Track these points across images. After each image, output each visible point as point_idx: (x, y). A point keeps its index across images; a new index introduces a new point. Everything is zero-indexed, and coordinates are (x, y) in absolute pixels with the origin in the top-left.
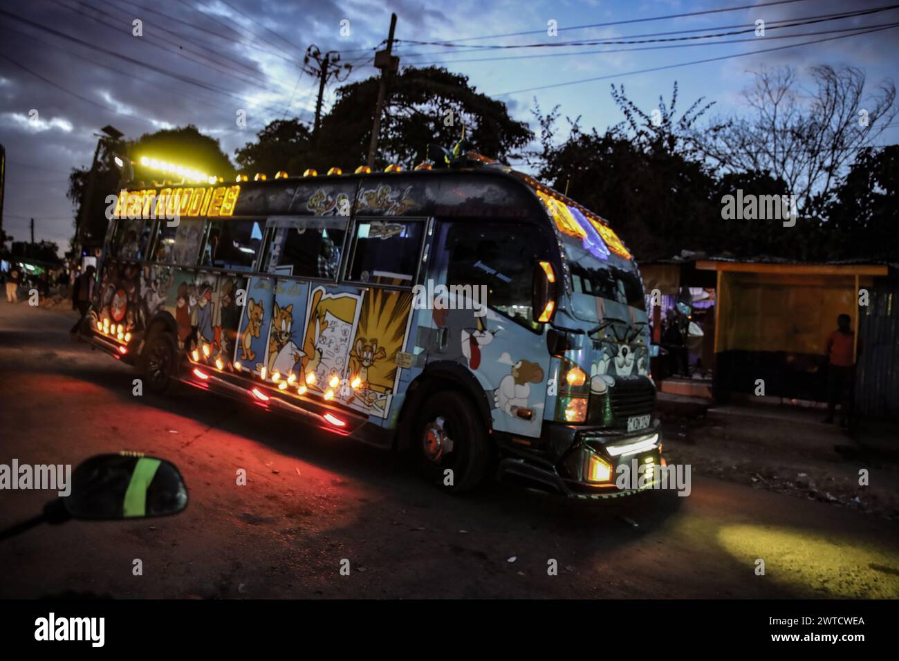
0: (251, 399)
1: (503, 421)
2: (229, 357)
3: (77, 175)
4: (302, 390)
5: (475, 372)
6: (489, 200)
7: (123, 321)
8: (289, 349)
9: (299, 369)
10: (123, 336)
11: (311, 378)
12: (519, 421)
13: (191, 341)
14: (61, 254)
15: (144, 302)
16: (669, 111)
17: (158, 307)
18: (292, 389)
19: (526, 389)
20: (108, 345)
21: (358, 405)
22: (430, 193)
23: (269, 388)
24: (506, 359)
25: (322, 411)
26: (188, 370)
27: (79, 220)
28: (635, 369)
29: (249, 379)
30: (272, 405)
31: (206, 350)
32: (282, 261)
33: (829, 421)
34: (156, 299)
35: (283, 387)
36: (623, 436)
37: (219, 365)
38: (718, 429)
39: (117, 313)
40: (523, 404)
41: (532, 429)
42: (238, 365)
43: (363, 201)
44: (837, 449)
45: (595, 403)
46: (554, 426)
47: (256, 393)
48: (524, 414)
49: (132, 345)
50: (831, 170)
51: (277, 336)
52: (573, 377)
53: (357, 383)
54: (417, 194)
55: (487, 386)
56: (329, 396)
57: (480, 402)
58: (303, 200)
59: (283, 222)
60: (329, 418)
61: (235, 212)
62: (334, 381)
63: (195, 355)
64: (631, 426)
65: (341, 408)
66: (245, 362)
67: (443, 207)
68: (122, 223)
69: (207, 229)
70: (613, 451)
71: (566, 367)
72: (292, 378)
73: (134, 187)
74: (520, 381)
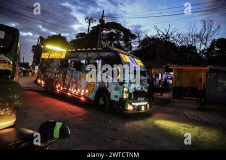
0: (67, 95)
1: (112, 98)
2: (64, 87)
3: (34, 46)
4: (77, 93)
5: (108, 89)
6: (111, 55)
7: (43, 80)
8: (75, 85)
9: (76, 89)
10: (43, 83)
11: (79, 90)
12: (115, 98)
13: (56, 84)
14: (30, 65)
15: (47, 76)
16: (168, 31)
17: (50, 77)
18: (75, 93)
19: (116, 92)
20: (40, 85)
21: (87, 96)
22: (101, 54)
23: (71, 92)
24: (113, 86)
25: (80, 97)
26: (56, 89)
27: (34, 57)
28: (142, 88)
29: (67, 91)
30: (71, 96)
31: (59, 85)
32: (74, 67)
33: (197, 102)
34: (50, 75)
35: (73, 93)
36: (136, 101)
37: (62, 88)
38: (172, 104)
39: (42, 78)
40: (116, 95)
41: (117, 99)
42: (65, 88)
43: (89, 55)
44: (197, 108)
45: (130, 95)
46: (122, 99)
47: (69, 94)
48: (116, 97)
49: (44, 85)
50: (205, 44)
51: (72, 82)
52: (125, 89)
53: (87, 91)
54: (98, 54)
55: (110, 91)
56: (82, 94)
57: (109, 94)
58: (78, 55)
59: (74, 59)
60: (82, 98)
61: (65, 57)
62: (83, 91)
63: (57, 86)
64: (139, 99)
65: (84, 96)
66: (67, 88)
67: (102, 57)
68: (43, 59)
69: (59, 61)
70: (133, 104)
71: (124, 87)
72: (75, 91)
73: (45, 52)
74: (115, 90)
